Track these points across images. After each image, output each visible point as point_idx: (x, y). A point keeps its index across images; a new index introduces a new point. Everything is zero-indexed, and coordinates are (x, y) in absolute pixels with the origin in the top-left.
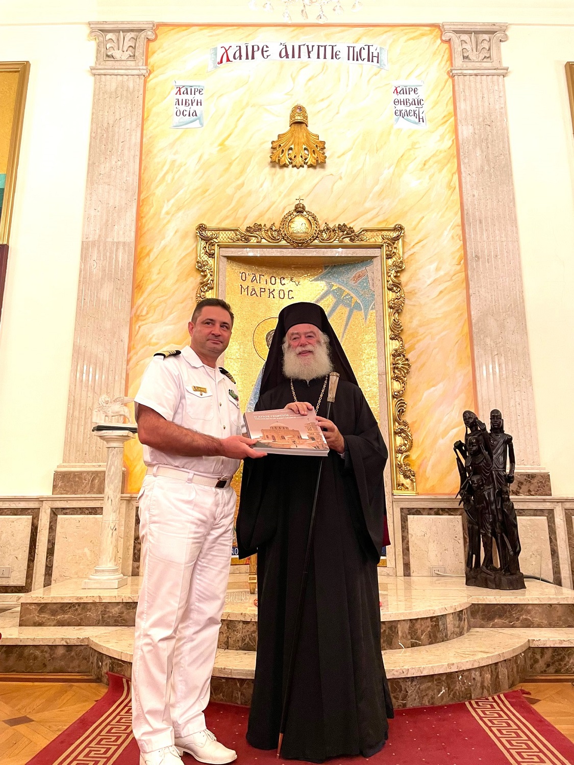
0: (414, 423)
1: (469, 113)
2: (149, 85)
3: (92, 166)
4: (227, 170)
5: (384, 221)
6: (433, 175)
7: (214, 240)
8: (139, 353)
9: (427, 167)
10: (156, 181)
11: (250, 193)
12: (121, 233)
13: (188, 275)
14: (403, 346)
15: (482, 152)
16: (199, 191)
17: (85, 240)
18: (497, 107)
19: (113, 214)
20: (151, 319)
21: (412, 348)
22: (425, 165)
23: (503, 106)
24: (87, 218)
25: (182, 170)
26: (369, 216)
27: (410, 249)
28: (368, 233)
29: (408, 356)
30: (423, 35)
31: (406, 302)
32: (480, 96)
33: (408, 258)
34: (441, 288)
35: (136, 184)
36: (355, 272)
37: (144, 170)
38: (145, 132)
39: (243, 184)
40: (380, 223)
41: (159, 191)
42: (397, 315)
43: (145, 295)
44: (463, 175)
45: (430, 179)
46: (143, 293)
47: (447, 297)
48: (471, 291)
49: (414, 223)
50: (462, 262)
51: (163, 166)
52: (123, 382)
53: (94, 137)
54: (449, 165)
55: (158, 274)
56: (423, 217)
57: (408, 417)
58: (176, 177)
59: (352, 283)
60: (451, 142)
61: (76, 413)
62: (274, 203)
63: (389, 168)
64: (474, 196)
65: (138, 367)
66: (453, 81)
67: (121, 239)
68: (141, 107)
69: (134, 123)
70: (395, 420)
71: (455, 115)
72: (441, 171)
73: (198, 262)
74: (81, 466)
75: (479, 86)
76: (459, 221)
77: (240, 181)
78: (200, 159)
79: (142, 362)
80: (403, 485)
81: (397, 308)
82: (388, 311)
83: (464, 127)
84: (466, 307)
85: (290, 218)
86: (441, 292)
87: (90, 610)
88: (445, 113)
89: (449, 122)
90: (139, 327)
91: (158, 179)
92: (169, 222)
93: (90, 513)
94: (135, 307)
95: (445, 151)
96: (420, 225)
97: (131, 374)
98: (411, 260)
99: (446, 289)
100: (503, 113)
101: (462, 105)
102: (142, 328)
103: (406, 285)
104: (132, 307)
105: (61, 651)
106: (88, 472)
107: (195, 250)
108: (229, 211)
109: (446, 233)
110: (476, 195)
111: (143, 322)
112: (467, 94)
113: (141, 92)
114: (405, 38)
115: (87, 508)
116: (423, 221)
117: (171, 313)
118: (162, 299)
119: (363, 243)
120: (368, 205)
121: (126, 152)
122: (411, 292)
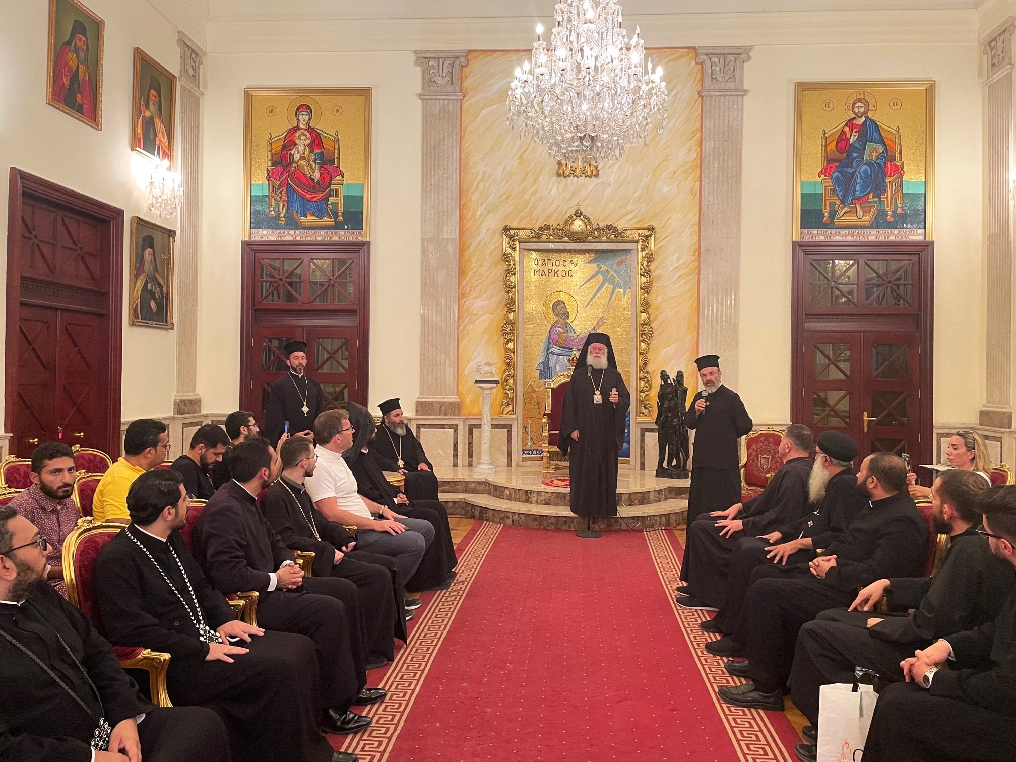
0: (653, 372)
1: (712, 130)
2: (464, 107)
3: (425, 177)
4: (524, 179)
5: (641, 221)
6: (681, 182)
7: (516, 238)
8: (466, 321)
9: (676, 175)
10: (472, 189)
11: (541, 199)
12: (449, 231)
13: (498, 263)
14: (649, 318)
15: (719, 164)
16: (504, 196)
17: (424, 237)
18: (735, 124)
19: (442, 216)
20: (472, 297)
21: (656, 318)
22: (674, 174)
23: (739, 123)
24: (424, 220)
25: (491, 178)
26: (629, 217)
27: (658, 244)
28: (629, 231)
29: (653, 325)
30: (681, 57)
31: (654, 284)
32: (722, 115)
33: (657, 250)
34: (679, 274)
35: (458, 193)
36: (617, 259)
37: (463, 180)
38: (462, 147)
39: (536, 191)
40: (638, 222)
41: (475, 197)
42: (646, 294)
43: (467, 279)
44: (703, 183)
45: (678, 186)
46: (466, 277)
47: (683, 281)
48: (701, 277)
49: (663, 222)
50: (696, 254)
51: (476, 178)
52: (456, 342)
53: (425, 154)
54: (693, 174)
55: (476, 262)
56: (670, 218)
57: (649, 368)
58: (487, 186)
59: (615, 267)
60: (696, 155)
61: (426, 363)
62: (559, 206)
63: (647, 177)
64: (709, 201)
65: (465, 331)
66: (702, 100)
67: (449, 237)
68: (459, 128)
69: (454, 141)
70: (640, 370)
71: (701, 131)
72: (686, 180)
73: (505, 255)
74: (432, 398)
75: (722, 105)
76: (698, 220)
77: (533, 189)
78: (504, 169)
79: (467, 327)
80: (643, 413)
81: (646, 289)
82: (639, 291)
83: (707, 143)
84: (696, 288)
85: (571, 221)
86: (680, 277)
87: (458, 485)
88: (694, 129)
89: (696, 137)
90: (465, 302)
91: (474, 187)
92: (482, 223)
93: (441, 428)
94: (461, 288)
95: (691, 163)
96: (668, 224)
97: (460, 336)
98: (660, 251)
99: (683, 274)
100: (739, 130)
101: (707, 123)
102: (466, 303)
103: (654, 272)
104: (459, 287)
105: (451, 504)
106: (437, 402)
107: (501, 245)
108: (527, 212)
109: (687, 230)
110: (711, 200)
111: (467, 299)
112: (712, 113)
113: (459, 115)
114: (667, 59)
115: (438, 425)
116: (670, 221)
117: (485, 292)
118: (479, 281)
119: (625, 240)
120: (629, 207)
121: (450, 167)
122: (657, 277)
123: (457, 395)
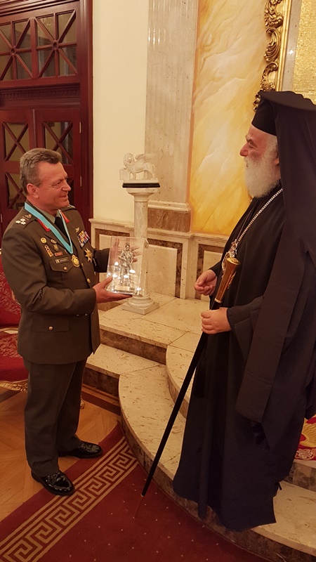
8: (204, 91)
20: (215, 49)
46: (209, 15)
52: (189, 124)
65: (203, 106)
74: (156, 204)
87: (133, 343)
102: (207, 61)
106: (160, 210)
111: (208, 54)
117: (236, 39)
118: (228, 21)
123: (187, 201)
